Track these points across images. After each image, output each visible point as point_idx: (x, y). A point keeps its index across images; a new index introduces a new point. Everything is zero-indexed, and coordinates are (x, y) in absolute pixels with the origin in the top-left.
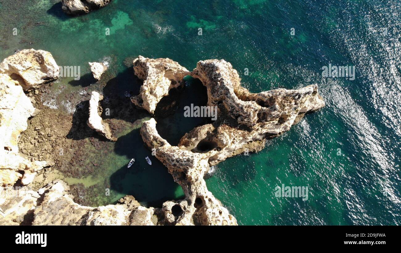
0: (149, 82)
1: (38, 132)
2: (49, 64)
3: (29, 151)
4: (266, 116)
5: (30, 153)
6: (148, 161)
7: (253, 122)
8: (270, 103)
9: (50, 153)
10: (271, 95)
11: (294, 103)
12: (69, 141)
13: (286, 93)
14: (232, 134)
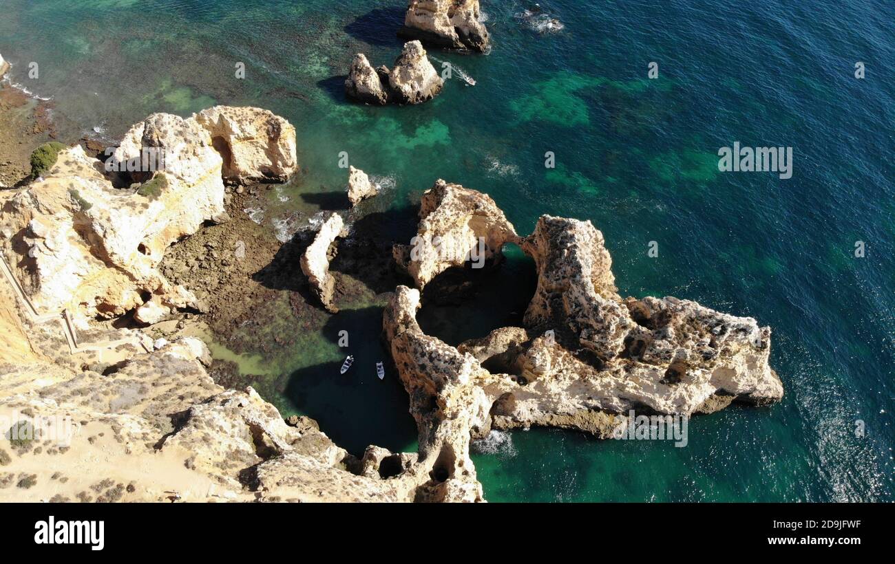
0: (438, 217)
1: (209, 251)
2: (284, 145)
3: (176, 275)
4: (642, 350)
5: (176, 278)
6: (379, 371)
7: (612, 349)
8: (658, 324)
9: (209, 292)
10: (664, 306)
11: (709, 341)
12: (253, 284)
13: (696, 312)
14: (560, 359)
